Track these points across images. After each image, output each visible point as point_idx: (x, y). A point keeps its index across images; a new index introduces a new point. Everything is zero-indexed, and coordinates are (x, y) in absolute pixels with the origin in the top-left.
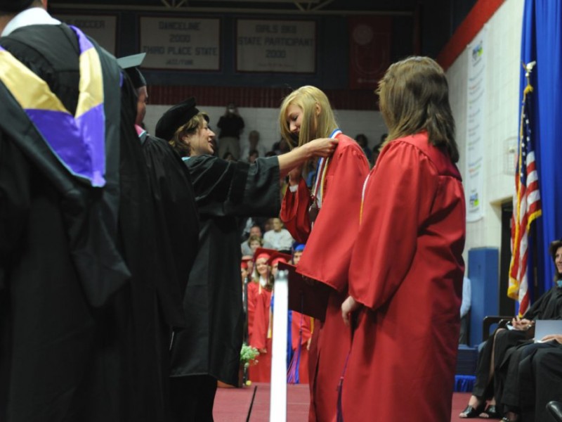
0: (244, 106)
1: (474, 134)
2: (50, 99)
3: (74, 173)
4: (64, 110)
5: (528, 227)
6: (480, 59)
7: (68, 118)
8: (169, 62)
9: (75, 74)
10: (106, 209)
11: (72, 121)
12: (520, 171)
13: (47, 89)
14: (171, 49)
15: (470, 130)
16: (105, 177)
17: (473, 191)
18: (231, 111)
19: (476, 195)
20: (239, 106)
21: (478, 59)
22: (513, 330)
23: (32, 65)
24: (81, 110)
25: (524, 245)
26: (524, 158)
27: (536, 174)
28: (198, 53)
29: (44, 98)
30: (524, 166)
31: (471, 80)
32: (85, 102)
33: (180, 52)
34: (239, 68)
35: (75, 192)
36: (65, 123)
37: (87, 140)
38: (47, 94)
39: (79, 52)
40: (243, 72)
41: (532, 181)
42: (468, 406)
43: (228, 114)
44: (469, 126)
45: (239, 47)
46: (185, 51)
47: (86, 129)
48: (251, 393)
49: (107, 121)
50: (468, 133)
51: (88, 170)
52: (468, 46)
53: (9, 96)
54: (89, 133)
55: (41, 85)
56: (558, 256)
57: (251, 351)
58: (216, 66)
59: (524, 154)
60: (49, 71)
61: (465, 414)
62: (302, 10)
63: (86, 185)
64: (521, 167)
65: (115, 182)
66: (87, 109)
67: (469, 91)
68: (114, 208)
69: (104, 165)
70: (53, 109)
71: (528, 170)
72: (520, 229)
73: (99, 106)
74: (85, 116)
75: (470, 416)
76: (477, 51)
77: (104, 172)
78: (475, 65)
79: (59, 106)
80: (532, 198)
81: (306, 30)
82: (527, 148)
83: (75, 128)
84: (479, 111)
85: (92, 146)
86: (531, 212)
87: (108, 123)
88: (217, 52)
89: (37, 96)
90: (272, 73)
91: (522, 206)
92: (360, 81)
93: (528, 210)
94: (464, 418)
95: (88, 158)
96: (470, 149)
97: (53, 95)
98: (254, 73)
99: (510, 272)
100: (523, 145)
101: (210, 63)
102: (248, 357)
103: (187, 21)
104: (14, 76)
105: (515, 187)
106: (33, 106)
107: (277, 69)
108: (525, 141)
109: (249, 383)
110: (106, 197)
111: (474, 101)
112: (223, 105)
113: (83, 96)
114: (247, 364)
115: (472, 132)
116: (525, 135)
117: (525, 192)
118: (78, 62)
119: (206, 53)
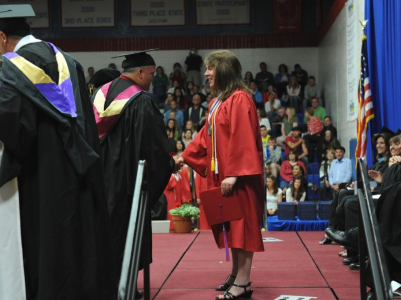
0: (203, 48)
1: (350, 63)
2: (46, 78)
3: (62, 112)
4: (53, 82)
5: (366, 125)
6: (353, 13)
7: (55, 85)
8: (151, 21)
9: (55, 64)
10: (79, 127)
11: (57, 87)
12: (360, 90)
13: (43, 72)
14: (152, 12)
15: (349, 60)
16: (76, 112)
17: (351, 101)
18: (193, 52)
19: (353, 104)
20: (199, 49)
21: (351, 12)
22: (350, 190)
23: (36, 62)
24: (60, 82)
25: (364, 137)
26: (363, 82)
27: (370, 92)
28: (170, 14)
29: (43, 77)
30: (363, 87)
31: (348, 26)
32: (62, 77)
33: (158, 14)
34: (198, 23)
35: (65, 121)
36: (54, 88)
37: (66, 95)
38: (44, 75)
39: (55, 54)
40: (201, 26)
41: (368, 96)
42: (324, 237)
43: (191, 55)
44: (348, 57)
45: (198, 9)
46: (161, 13)
47: (64, 90)
48: (196, 235)
49: (73, 86)
50: (347, 62)
51: (68, 110)
52: (346, 4)
53: (25, 78)
54: (66, 92)
55: (41, 71)
56: (378, 143)
57: (195, 210)
58: (182, 22)
59: (362, 79)
60: (44, 64)
61: (322, 242)
63: (68, 117)
64: (361, 87)
65: (82, 115)
66: (63, 81)
67: (347, 34)
68: (83, 127)
69: (75, 107)
70: (48, 82)
71: (365, 89)
72: (361, 127)
73: (69, 79)
74: (63, 84)
75: (325, 243)
76: (351, 7)
77: (76, 110)
78: (350, 16)
79: (50, 81)
80: (368, 106)
82: (364, 75)
83: (59, 90)
84: (353, 47)
85: (68, 98)
86: (367, 116)
87: (74, 87)
88: (183, 13)
89: (38, 77)
90: (221, 25)
91: (362, 112)
92: (281, 28)
93: (366, 115)
94: (322, 244)
95: (67, 104)
96: (349, 73)
97: (47, 75)
98: (208, 26)
99: (356, 154)
100: (362, 74)
101: (179, 20)
102: (193, 214)
104: (27, 69)
105: (358, 100)
106: (38, 82)
107: (224, 22)
108: (362, 71)
109: (196, 230)
110: (78, 122)
111: (350, 41)
112: (189, 49)
113: (61, 74)
114: (193, 218)
115: (350, 62)
116: (363, 67)
117: (363, 103)
118: (55, 58)
119: (176, 14)
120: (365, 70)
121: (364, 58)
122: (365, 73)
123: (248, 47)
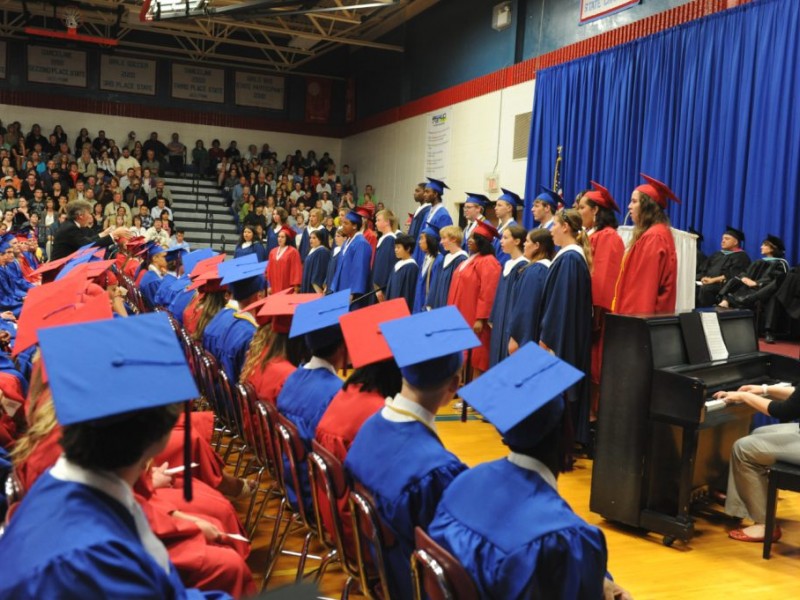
14: (193, 87)
33: (199, 89)
34: (237, 102)
40: (239, 106)
45: (237, 90)
46: (202, 89)
58: (222, 100)
62: (279, 70)
76: (439, 118)
78: (436, 125)
81: (279, 82)
84: (442, 152)
92: (312, 118)
101: (219, 98)
103: (203, 69)
107: (260, 105)
111: (434, 145)
119: (216, 91)
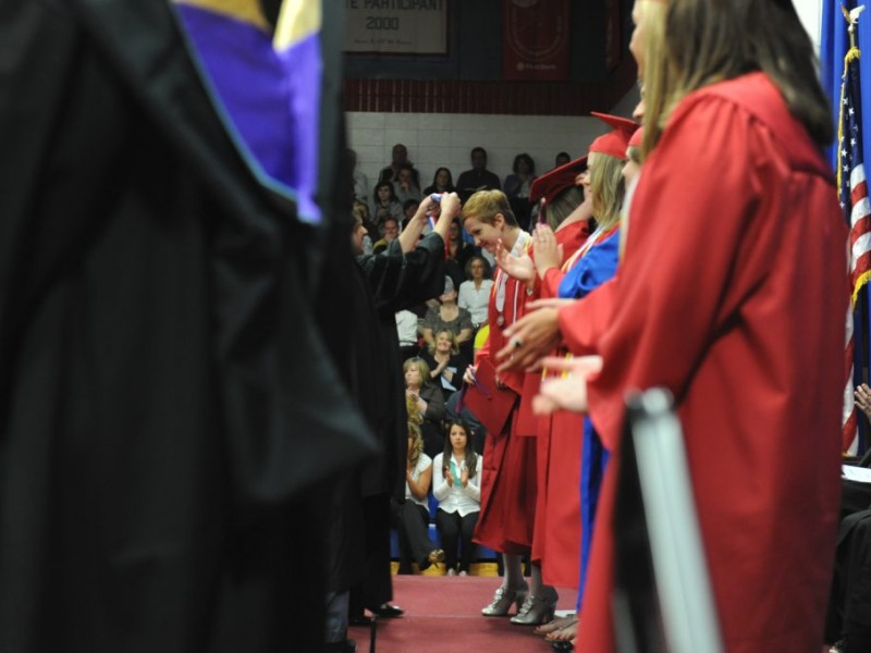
5: (855, 296)
26: (846, 176)
27: (868, 205)
30: (847, 189)
41: (861, 216)
59: (846, 169)
71: (853, 197)
80: (861, 245)
82: (851, 157)
86: (860, 271)
90: (378, 55)
92: (520, 66)
93: (854, 266)
100: (843, 153)
107: (384, 48)
108: (847, 145)
116: (848, 135)
120: (853, 142)
121: (851, 111)
122: (855, 151)
123: (439, 111)
